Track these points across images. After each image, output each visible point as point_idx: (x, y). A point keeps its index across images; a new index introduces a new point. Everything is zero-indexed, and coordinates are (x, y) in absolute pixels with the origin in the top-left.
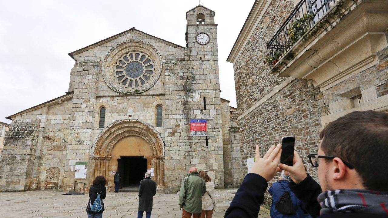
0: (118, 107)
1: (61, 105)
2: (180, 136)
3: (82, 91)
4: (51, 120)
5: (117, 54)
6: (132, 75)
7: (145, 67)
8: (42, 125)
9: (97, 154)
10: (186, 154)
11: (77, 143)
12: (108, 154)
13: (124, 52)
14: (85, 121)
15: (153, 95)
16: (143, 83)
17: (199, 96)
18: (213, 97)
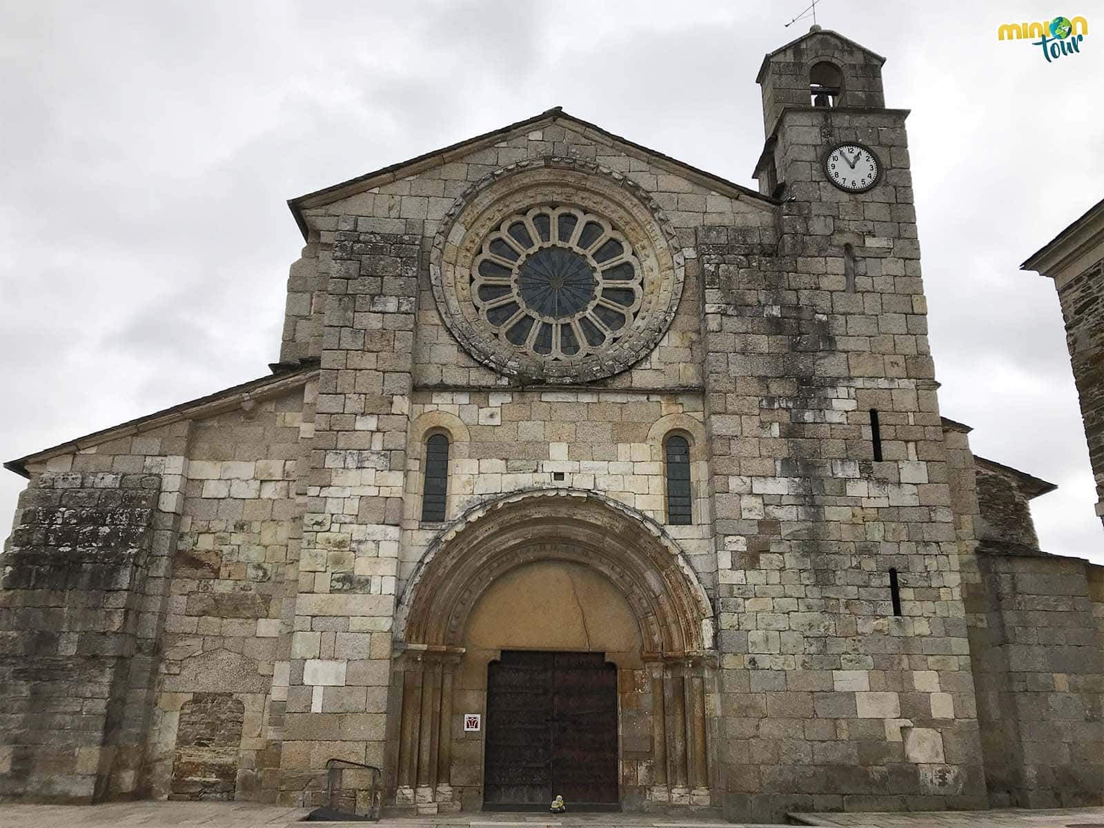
0: (505, 435)
1: (250, 416)
2: (781, 570)
3: (356, 360)
4: (201, 480)
5: (488, 214)
6: (548, 303)
7: (603, 272)
8: (169, 503)
9: (414, 637)
10: (813, 649)
11: (339, 585)
12: (451, 635)
13: (514, 207)
14: (373, 491)
15: (649, 392)
16: (597, 340)
17: (851, 405)
18: (909, 407)
